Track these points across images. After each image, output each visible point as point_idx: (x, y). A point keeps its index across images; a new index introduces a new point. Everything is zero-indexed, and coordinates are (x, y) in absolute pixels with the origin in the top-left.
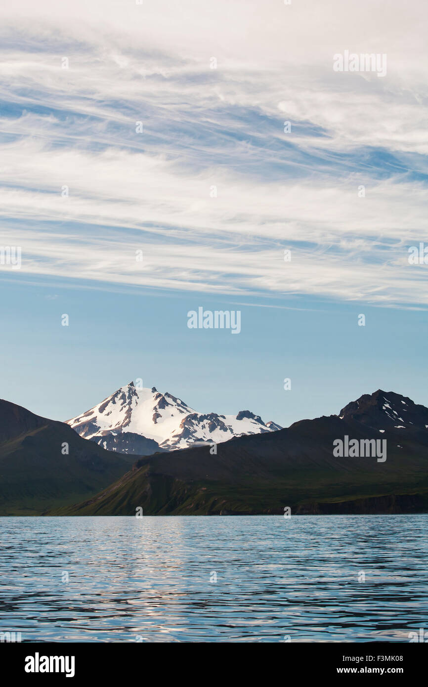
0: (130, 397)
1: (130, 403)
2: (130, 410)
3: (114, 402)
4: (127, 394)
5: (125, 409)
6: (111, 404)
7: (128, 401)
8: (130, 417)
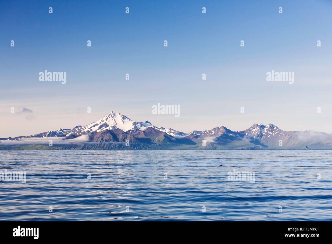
0: (114, 116)
1: (114, 118)
2: (115, 120)
3: (109, 118)
4: (112, 115)
5: (114, 120)
6: (108, 118)
7: (113, 117)
8: (116, 122)
